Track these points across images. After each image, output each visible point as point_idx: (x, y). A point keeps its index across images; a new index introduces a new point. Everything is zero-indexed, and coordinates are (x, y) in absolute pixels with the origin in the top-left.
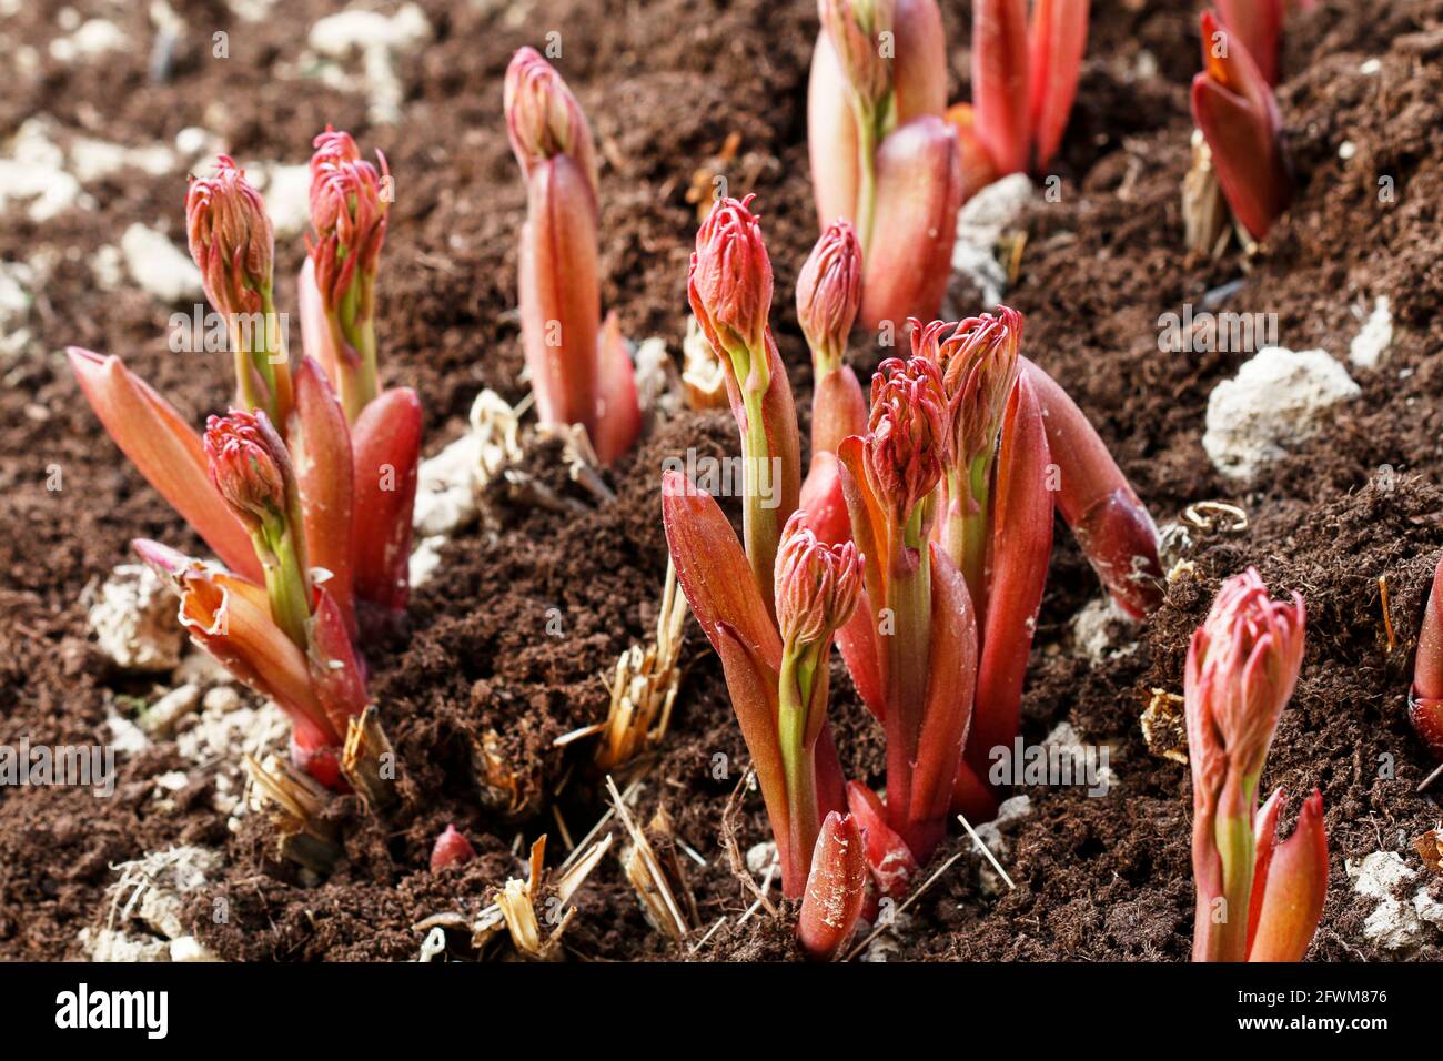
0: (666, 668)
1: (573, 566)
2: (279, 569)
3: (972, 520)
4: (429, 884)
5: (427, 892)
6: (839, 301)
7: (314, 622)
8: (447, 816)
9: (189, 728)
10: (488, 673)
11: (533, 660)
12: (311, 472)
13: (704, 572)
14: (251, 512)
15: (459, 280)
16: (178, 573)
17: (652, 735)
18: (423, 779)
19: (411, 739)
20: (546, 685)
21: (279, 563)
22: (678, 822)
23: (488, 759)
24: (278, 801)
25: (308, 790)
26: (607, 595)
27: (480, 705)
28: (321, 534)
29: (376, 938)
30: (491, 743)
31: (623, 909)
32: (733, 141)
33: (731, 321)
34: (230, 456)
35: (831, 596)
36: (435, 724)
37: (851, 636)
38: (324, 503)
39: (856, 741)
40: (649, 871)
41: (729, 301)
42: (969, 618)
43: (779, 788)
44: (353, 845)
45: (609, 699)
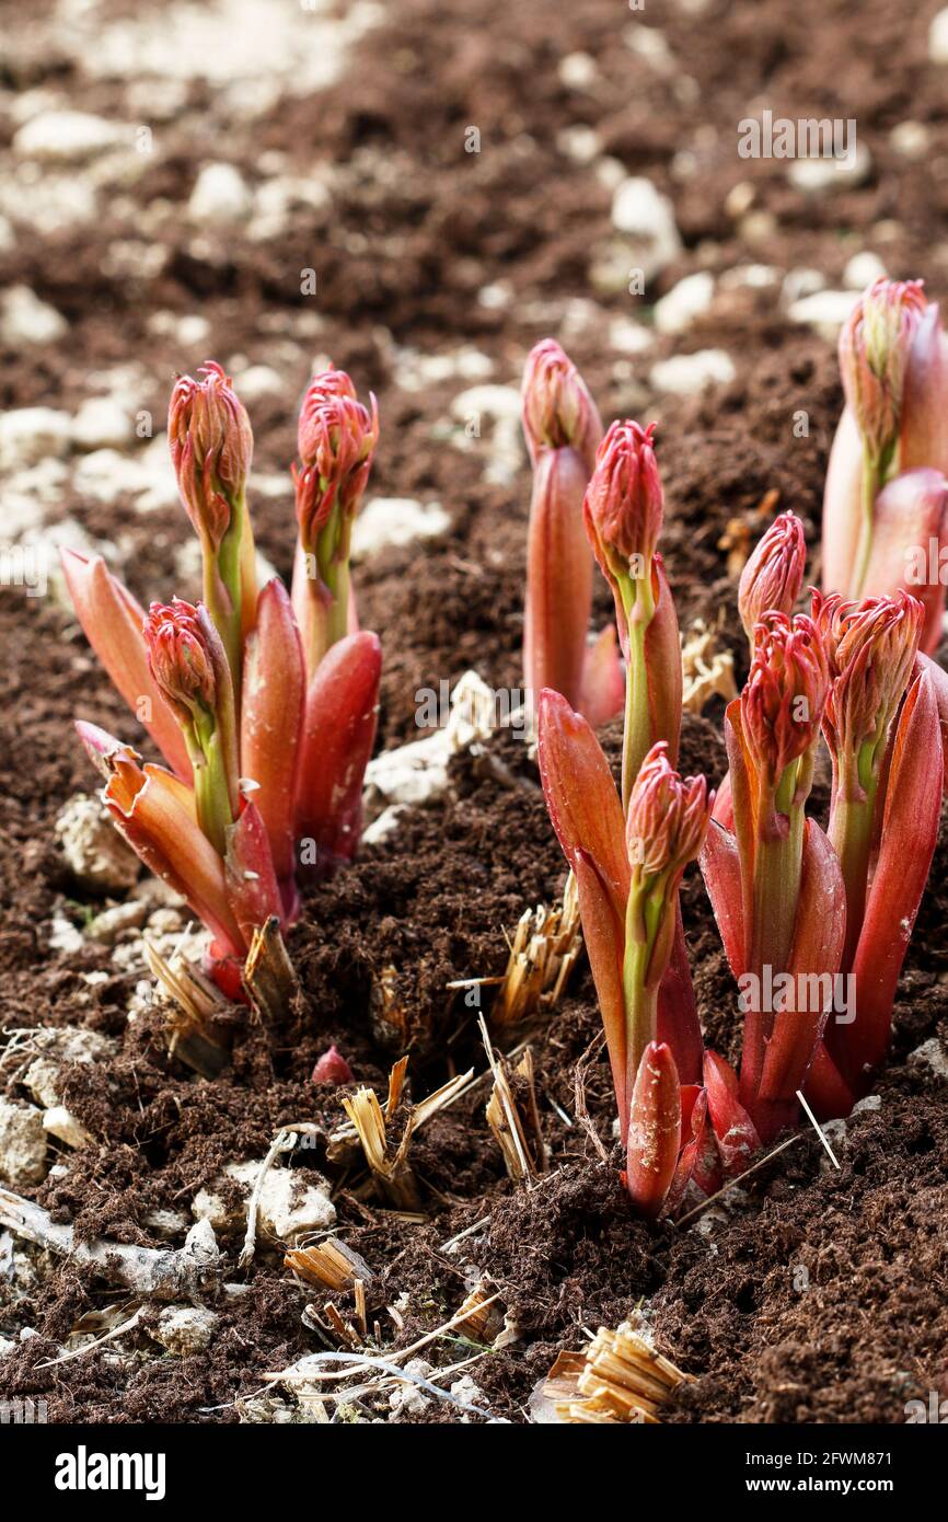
0: (567, 932)
1: (504, 830)
2: (206, 768)
3: (857, 808)
4: (298, 1094)
5: (294, 1101)
6: (776, 590)
7: (236, 829)
8: (335, 1041)
9: (128, 940)
10: (401, 914)
11: (443, 906)
12: (261, 691)
13: (568, 793)
14: (182, 703)
15: (485, 586)
16: (106, 755)
17: (545, 997)
18: (317, 1001)
19: (312, 960)
20: (450, 930)
21: (206, 762)
22: (552, 1080)
23: (384, 993)
24: (176, 998)
25: (207, 994)
26: (531, 862)
27: (385, 938)
28: (265, 756)
29: (234, 1131)
30: (388, 976)
31: (484, 1155)
32: (771, 497)
33: (615, 540)
34: (164, 640)
35: (676, 826)
36: (338, 951)
37: (728, 907)
38: (271, 725)
39: (735, 1028)
40: (503, 1108)
41: (614, 518)
42: (837, 900)
43: (618, 1026)
44: (240, 1052)
45: (509, 953)
